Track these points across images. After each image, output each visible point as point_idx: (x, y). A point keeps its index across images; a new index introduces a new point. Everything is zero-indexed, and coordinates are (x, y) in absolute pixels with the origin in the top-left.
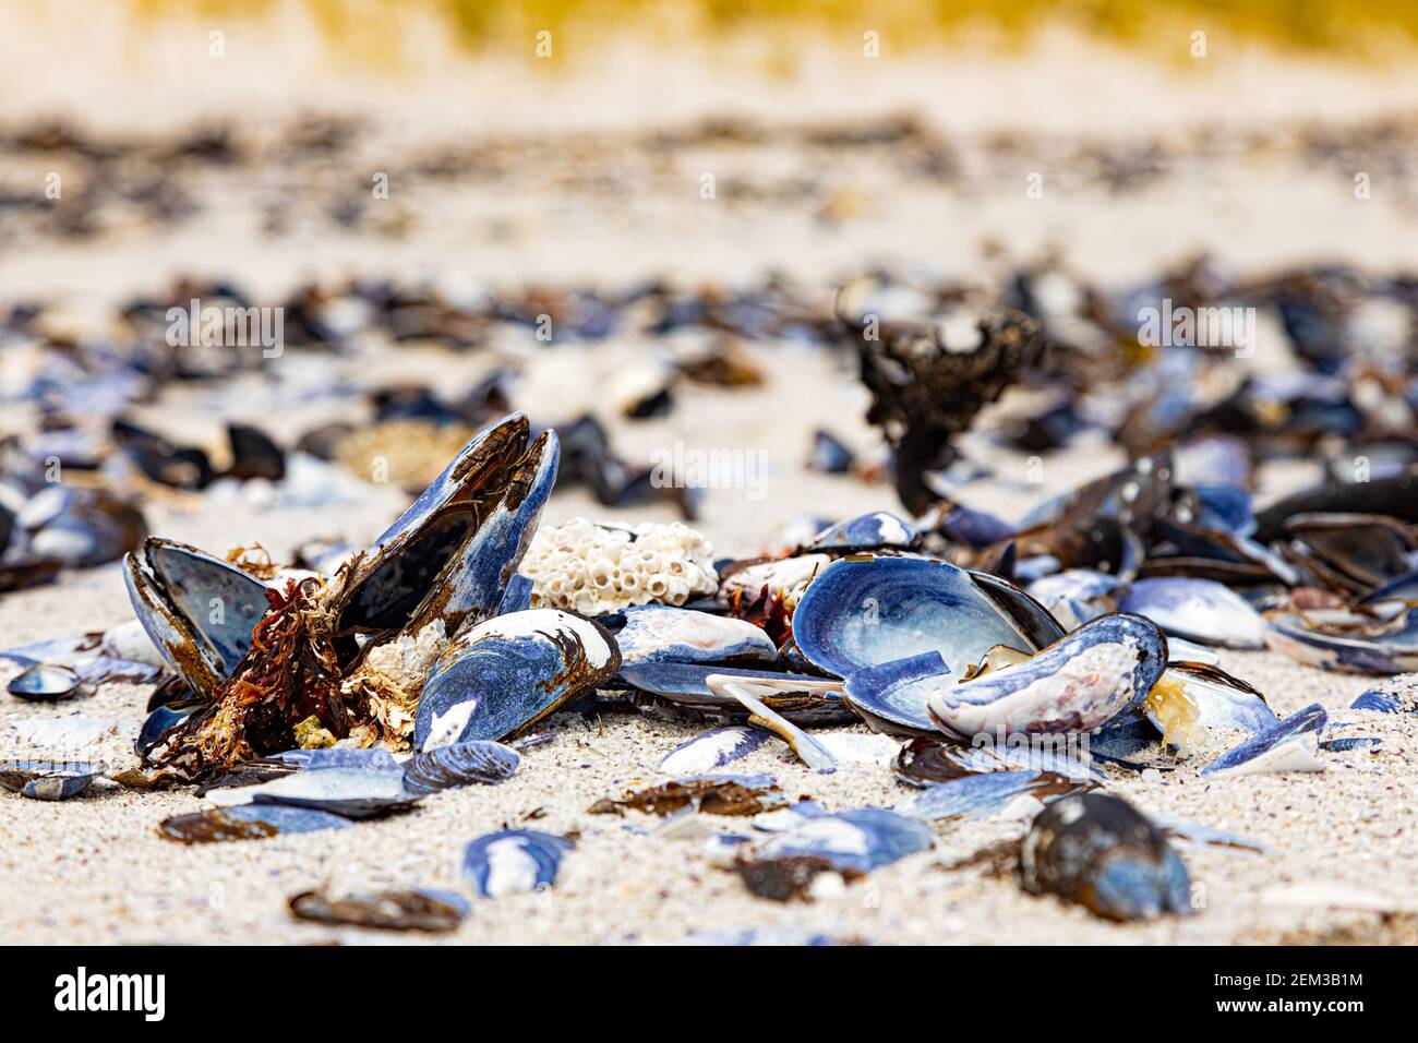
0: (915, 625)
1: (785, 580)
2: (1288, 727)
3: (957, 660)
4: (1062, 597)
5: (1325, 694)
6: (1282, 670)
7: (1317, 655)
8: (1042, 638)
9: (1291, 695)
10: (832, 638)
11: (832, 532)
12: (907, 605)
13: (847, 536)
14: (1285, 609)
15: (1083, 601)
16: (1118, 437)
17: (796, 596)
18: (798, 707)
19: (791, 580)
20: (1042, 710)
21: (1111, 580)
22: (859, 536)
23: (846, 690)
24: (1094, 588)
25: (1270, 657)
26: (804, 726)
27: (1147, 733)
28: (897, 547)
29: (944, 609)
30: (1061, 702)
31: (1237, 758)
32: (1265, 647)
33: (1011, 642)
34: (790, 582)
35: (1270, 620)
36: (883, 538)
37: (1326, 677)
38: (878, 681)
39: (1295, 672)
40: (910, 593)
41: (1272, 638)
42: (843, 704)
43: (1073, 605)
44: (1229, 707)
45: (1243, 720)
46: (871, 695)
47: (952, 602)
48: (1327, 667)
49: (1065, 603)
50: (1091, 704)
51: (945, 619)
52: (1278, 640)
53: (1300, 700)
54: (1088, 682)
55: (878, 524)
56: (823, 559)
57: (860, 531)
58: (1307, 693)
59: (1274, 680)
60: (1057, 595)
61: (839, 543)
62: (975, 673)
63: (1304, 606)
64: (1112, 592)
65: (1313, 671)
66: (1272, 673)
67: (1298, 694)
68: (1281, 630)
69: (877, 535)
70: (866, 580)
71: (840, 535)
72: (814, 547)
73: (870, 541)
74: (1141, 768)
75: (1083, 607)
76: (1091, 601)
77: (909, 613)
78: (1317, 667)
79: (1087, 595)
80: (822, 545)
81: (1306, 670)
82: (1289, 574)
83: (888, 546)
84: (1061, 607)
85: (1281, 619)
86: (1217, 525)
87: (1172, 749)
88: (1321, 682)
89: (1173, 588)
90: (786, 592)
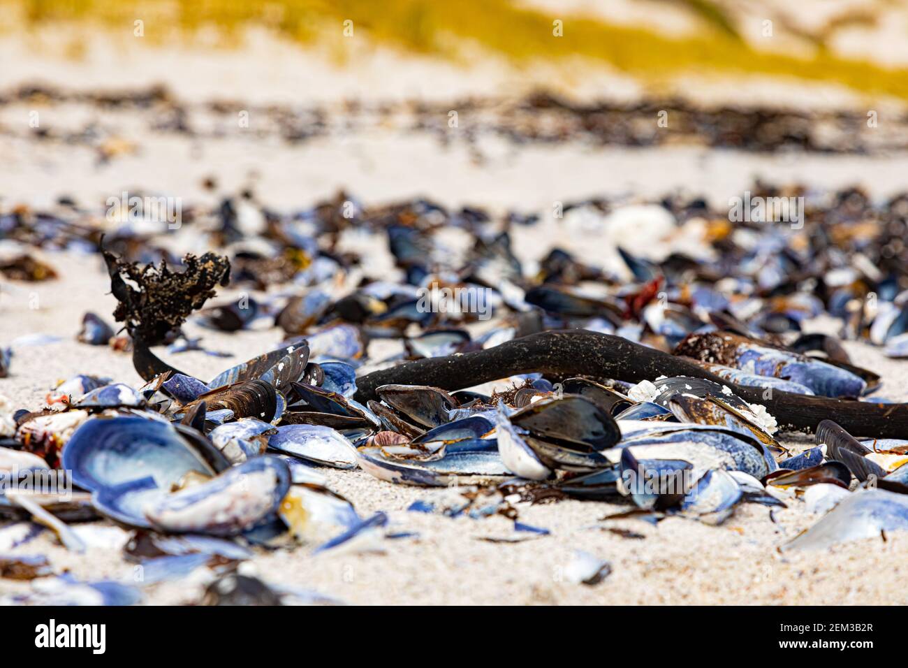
0: (139, 458)
1: (58, 426)
2: (365, 525)
3: (164, 480)
4: (233, 437)
5: (392, 499)
6: (368, 483)
7: (389, 474)
8: (218, 466)
9: (372, 500)
10: (86, 466)
11: (89, 396)
12: (134, 445)
13: (98, 399)
14: (373, 444)
15: (246, 440)
16: (279, 320)
17: (65, 438)
18: (63, 511)
19: (63, 426)
20: (214, 514)
21: (265, 425)
22: (106, 399)
23: (93, 500)
24: (254, 430)
25: (363, 475)
26: (68, 522)
27: (279, 526)
28: (129, 407)
29: (156, 448)
30: (227, 510)
31: (334, 543)
32: (359, 468)
33: (199, 469)
34: (62, 427)
35: (361, 452)
36: (121, 401)
37: (394, 487)
38: (113, 495)
39: (375, 484)
40: (137, 438)
41: (362, 463)
42: (91, 509)
43: (240, 442)
44: (331, 511)
45: (339, 518)
46: (110, 503)
47: (163, 443)
48: (396, 482)
49: (235, 442)
50: (246, 511)
51: (158, 454)
52: (366, 464)
53: (378, 503)
54: (244, 497)
55: (118, 392)
56: (83, 413)
57: (107, 396)
58: (383, 499)
59: (363, 489)
60: (231, 435)
61: (93, 403)
62: (175, 489)
63: (384, 442)
64: (265, 433)
65: (387, 484)
66: (362, 485)
67: (378, 499)
68: (367, 459)
69: (117, 399)
70: (109, 429)
71: (94, 398)
72: (78, 405)
73: (112, 402)
74: (275, 548)
75: (246, 443)
76: (252, 439)
77: (135, 450)
78: (389, 482)
79: (250, 435)
80: (82, 404)
81: (382, 483)
82: (376, 421)
83: (124, 406)
84: (232, 443)
85: (368, 451)
86: (334, 388)
87: (295, 538)
88: (391, 491)
89: (303, 430)
90: (58, 435)
